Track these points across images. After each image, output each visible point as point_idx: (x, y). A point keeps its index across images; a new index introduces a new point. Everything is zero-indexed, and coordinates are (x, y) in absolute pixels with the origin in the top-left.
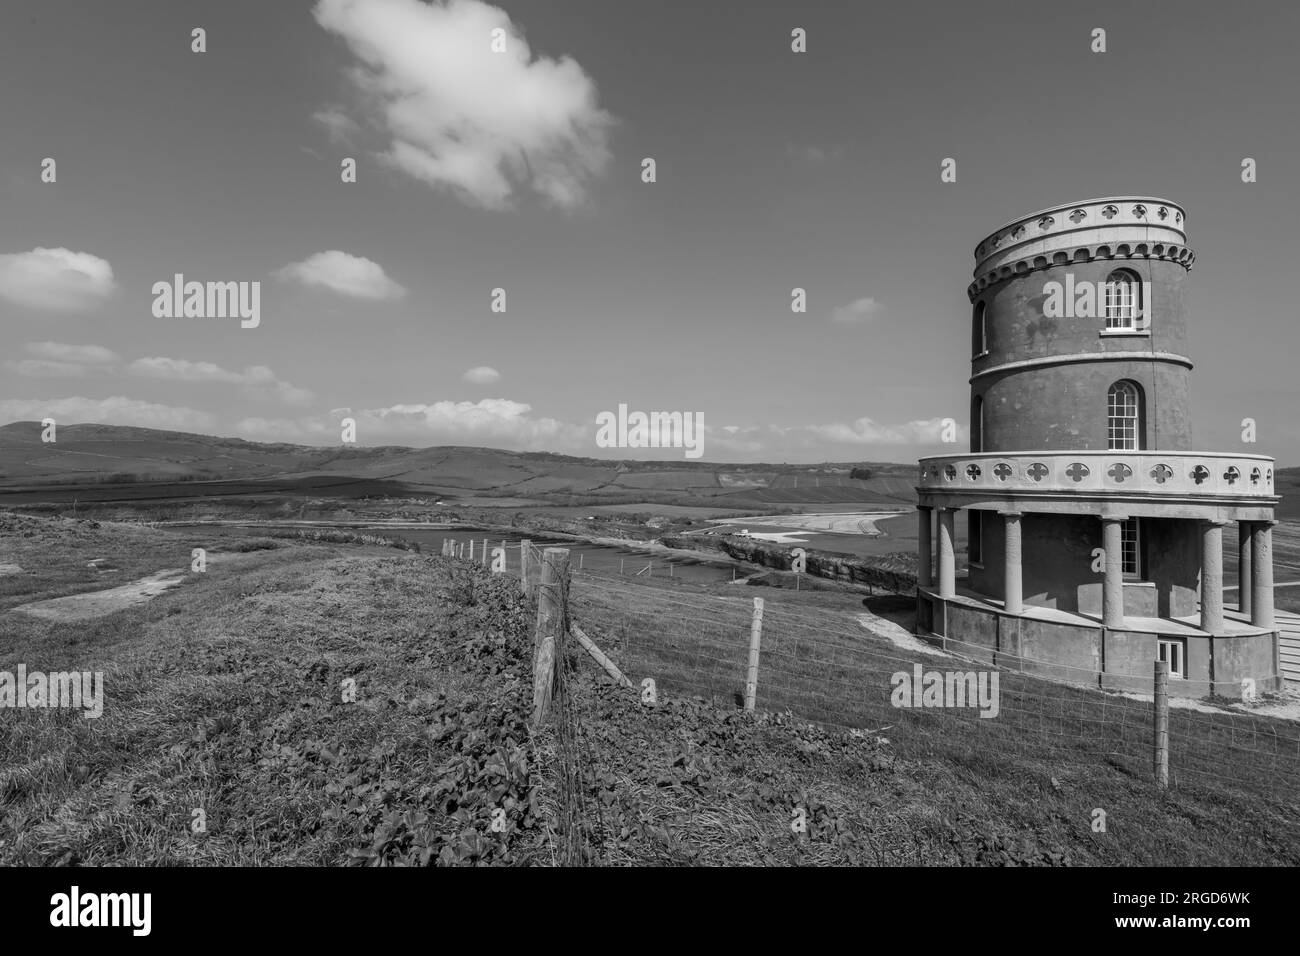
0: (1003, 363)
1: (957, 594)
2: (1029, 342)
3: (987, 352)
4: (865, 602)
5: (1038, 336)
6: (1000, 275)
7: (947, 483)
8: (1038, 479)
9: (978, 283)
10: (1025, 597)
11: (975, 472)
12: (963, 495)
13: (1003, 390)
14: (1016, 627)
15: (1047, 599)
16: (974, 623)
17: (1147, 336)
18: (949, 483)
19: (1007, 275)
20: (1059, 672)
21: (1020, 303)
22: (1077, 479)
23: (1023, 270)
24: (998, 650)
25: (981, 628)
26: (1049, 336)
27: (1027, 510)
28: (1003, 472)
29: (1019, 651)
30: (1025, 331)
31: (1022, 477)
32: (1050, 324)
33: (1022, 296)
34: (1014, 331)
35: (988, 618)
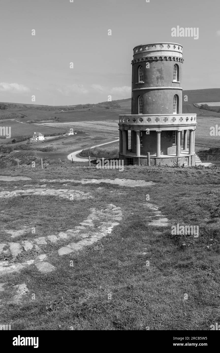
0: (150, 87)
1: (141, 155)
2: (157, 82)
3: (144, 83)
5: (159, 80)
6: (149, 59)
7: (140, 123)
8: (165, 122)
13: (150, 95)
14: (160, 161)
17: (179, 83)
19: (151, 60)
22: (174, 121)
23: (156, 60)
25: (151, 163)
26: (162, 81)
27: (162, 130)
28: (157, 120)
30: (156, 78)
31: (162, 121)
32: (162, 77)
33: (155, 68)
34: (153, 78)
35: (153, 160)
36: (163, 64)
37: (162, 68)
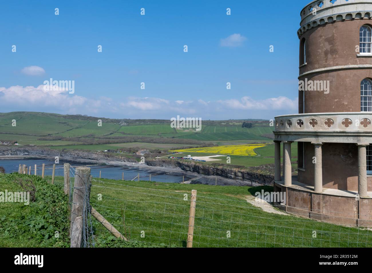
0: (314, 69)
1: (292, 184)
2: (325, 59)
3: (306, 64)
4: (249, 190)
5: (329, 56)
6: (312, 25)
7: (287, 129)
8: (329, 126)
9: (302, 29)
10: (323, 184)
11: (301, 123)
12: (295, 135)
14: (320, 199)
15: (334, 184)
16: (300, 198)
18: (289, 129)
19: (315, 25)
20: (339, 220)
21: (321, 39)
22: (347, 126)
23: (323, 23)
24: (311, 210)
25: (304, 200)
26: (334, 56)
27: (325, 142)
29: (321, 210)
30: (323, 53)
31: (322, 126)
32: (335, 50)
33: (322, 36)
34: (318, 53)
35: (307, 195)
36: (336, 27)
37: (333, 36)
